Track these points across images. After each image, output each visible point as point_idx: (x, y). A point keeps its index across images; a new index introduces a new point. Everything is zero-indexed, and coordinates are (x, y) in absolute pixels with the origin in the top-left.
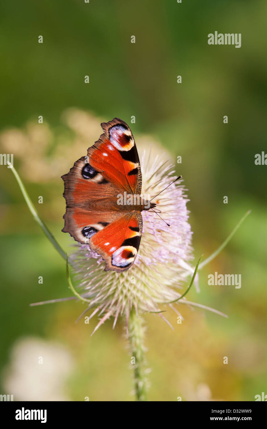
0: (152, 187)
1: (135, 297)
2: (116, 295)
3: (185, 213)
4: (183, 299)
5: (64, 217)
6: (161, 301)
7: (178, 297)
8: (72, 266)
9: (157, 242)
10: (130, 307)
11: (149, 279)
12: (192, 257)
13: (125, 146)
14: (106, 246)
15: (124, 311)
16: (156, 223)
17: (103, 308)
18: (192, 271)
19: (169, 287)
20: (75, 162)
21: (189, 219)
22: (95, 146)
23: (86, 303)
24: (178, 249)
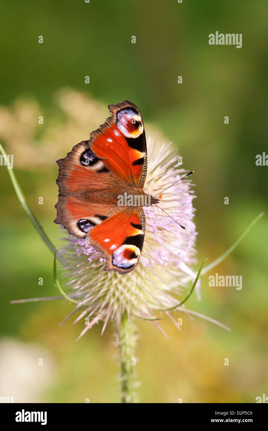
0: (155, 179)
1: (129, 301)
2: (107, 297)
3: (190, 210)
4: (182, 307)
5: (56, 206)
6: (157, 307)
7: (176, 304)
8: (60, 261)
9: (157, 241)
10: (122, 311)
11: (145, 282)
12: (195, 261)
13: (133, 132)
14: (105, 242)
15: (115, 315)
16: (158, 220)
17: (91, 311)
18: (194, 276)
19: (167, 293)
20: (74, 146)
21: (194, 218)
22: (100, 130)
23: (73, 303)
24: (180, 251)
